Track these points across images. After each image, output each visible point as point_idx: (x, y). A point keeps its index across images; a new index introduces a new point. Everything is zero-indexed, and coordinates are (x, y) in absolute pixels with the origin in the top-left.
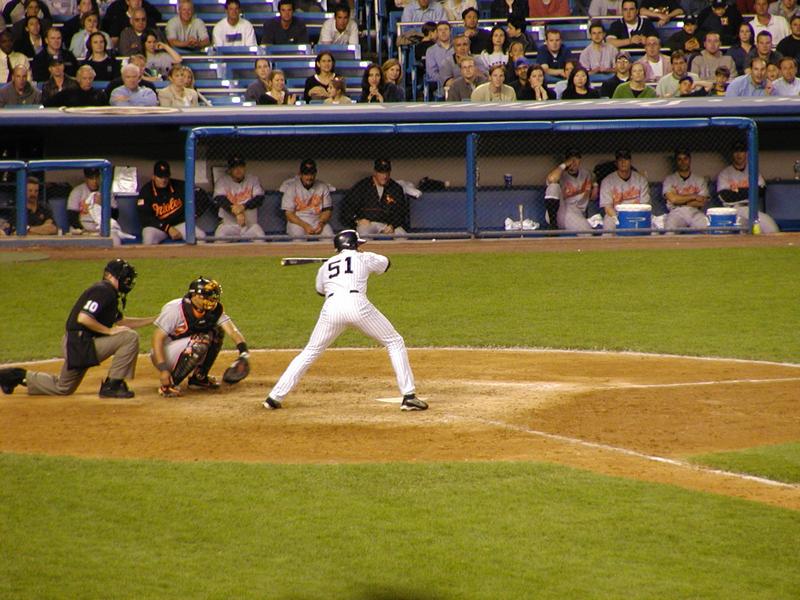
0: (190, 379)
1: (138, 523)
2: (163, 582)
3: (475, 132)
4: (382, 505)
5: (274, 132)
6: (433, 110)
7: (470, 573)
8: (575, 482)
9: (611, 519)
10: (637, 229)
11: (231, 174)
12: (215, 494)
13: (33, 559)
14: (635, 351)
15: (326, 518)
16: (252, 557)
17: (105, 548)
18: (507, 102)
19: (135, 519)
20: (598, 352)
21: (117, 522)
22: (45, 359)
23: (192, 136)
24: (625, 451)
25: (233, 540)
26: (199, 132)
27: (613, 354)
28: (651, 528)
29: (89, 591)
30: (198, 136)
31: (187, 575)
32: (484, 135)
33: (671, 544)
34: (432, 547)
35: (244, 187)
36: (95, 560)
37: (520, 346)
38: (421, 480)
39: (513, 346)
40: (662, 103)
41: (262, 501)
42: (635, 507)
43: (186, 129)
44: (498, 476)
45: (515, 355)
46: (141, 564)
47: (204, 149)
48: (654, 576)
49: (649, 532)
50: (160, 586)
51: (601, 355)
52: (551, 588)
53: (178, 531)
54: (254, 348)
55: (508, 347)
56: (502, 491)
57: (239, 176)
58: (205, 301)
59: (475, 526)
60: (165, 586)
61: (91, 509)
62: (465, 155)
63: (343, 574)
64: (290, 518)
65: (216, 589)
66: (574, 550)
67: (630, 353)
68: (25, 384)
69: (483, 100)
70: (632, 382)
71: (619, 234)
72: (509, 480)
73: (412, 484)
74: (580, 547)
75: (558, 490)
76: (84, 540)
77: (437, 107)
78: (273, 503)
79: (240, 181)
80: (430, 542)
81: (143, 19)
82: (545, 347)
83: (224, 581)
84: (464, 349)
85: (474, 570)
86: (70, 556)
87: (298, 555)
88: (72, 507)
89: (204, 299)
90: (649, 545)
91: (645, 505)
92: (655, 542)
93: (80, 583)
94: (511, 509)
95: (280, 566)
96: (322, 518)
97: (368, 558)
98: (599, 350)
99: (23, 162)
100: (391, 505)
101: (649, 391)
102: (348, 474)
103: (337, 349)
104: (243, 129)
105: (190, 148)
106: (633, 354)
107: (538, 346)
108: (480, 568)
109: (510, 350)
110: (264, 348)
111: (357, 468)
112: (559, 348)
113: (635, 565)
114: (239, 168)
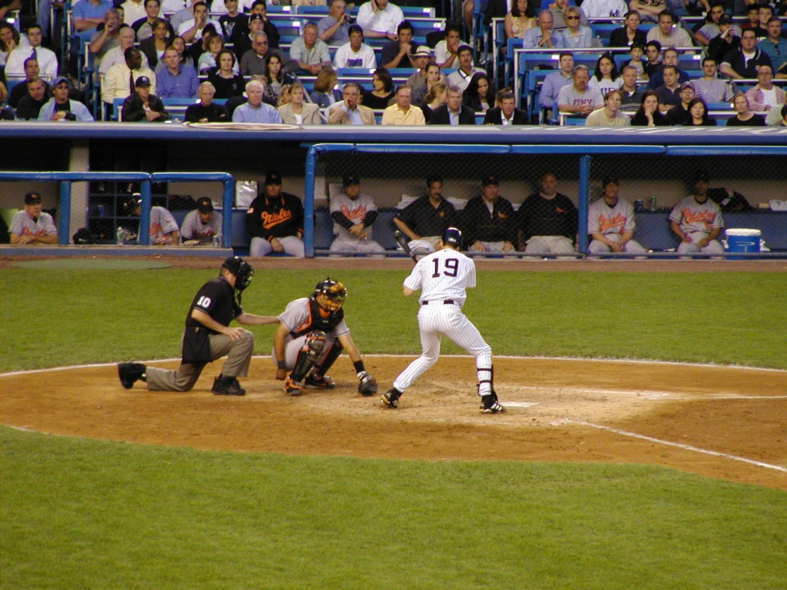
0: (307, 379)
1: (256, 511)
2: (279, 565)
3: (589, 154)
4: (493, 500)
5: (391, 150)
6: (548, 133)
7: (579, 564)
8: (682, 484)
9: (717, 519)
10: (746, 253)
11: (346, 193)
12: (331, 486)
13: (153, 542)
14: (742, 364)
15: (438, 510)
16: (365, 545)
17: (223, 533)
18: (621, 127)
19: (252, 507)
20: (705, 365)
21: (234, 509)
22: (167, 358)
23: (312, 152)
24: (732, 457)
25: (348, 529)
26: (320, 148)
27: (722, 367)
28: (756, 528)
29: (208, 572)
30: (318, 152)
31: (302, 559)
32: (597, 158)
33: (776, 543)
34: (540, 540)
35: (358, 205)
36: (212, 543)
37: (629, 358)
38: (531, 478)
39: (623, 357)
40: (773, 131)
41: (376, 494)
42: (740, 508)
43: (307, 145)
44: (607, 477)
45: (624, 365)
46: (259, 549)
47: (323, 165)
48: (759, 573)
49: (754, 531)
50: (276, 569)
51: (710, 368)
52: (658, 580)
53: (293, 519)
54: (369, 353)
55: (618, 358)
56: (610, 490)
57: (354, 194)
58: (329, 302)
59: (584, 522)
60: (281, 570)
61: (209, 496)
62: (578, 177)
63: (454, 563)
64: (403, 510)
65: (330, 574)
66: (680, 546)
67: (737, 367)
68: (144, 379)
69: (598, 125)
70: (738, 393)
71: (728, 257)
72: (617, 481)
73: (523, 481)
74: (685, 544)
75: (665, 490)
76: (203, 525)
77: (551, 130)
78: (387, 495)
79: (353, 198)
80: (539, 535)
81: (265, 43)
82: (654, 359)
83: (337, 566)
84: (574, 359)
85: (582, 563)
86: (190, 540)
87: (410, 544)
88: (192, 494)
89: (328, 299)
90: (754, 543)
91: (751, 506)
92: (760, 541)
93: (198, 565)
94: (619, 507)
95: (393, 554)
96: (434, 511)
97: (479, 548)
98: (707, 362)
99: (148, 174)
100: (502, 500)
101: (755, 401)
102: (460, 470)
103: (451, 356)
104: (362, 147)
105: (311, 163)
106: (740, 367)
107: (647, 357)
108: (588, 560)
109: (620, 361)
110: (380, 353)
111: (468, 466)
112: (667, 360)
113: (739, 562)
114: (353, 187)
